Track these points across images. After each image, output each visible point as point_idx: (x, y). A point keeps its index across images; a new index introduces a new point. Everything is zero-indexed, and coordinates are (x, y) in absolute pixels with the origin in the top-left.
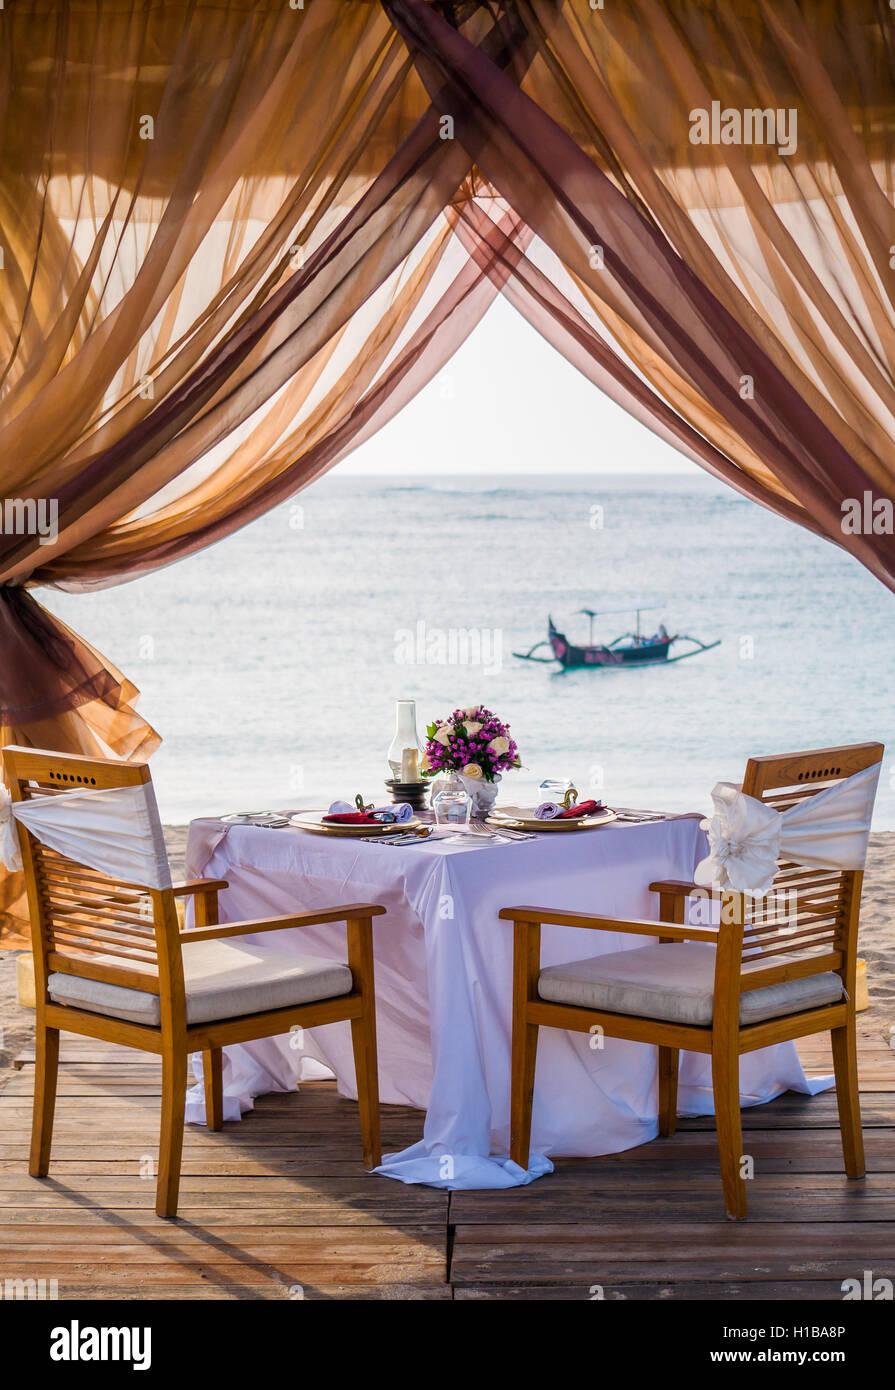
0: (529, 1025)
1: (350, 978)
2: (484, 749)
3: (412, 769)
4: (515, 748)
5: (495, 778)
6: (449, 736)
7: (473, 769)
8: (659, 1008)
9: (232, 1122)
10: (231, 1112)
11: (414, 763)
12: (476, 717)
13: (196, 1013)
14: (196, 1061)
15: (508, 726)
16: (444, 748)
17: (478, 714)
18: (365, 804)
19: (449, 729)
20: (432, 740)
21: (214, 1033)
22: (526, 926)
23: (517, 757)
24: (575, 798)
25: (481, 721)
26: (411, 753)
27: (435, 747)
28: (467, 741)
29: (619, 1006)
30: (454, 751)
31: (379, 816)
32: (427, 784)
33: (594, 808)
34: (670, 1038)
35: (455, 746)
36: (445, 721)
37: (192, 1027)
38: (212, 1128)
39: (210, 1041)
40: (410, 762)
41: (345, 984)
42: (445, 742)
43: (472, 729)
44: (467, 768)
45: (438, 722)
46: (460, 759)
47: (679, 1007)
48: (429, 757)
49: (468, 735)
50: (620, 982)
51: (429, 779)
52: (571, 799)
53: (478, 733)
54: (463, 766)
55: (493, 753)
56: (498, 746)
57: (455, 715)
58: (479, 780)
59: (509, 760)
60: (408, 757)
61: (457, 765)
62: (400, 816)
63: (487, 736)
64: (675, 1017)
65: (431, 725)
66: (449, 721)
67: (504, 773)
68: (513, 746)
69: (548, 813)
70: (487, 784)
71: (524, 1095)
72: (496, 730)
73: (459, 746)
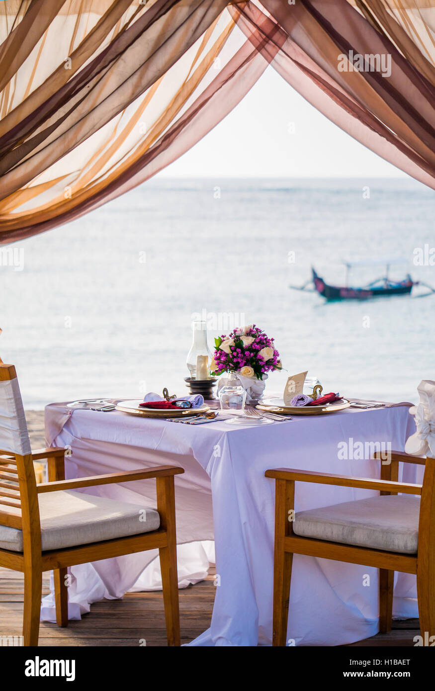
0: (286, 553)
1: (158, 519)
2: (256, 356)
3: (204, 370)
4: (278, 355)
5: (263, 376)
6: (230, 347)
7: (246, 370)
8: (379, 541)
9: (74, 621)
10: (73, 614)
11: (205, 366)
12: (249, 333)
13: (48, 543)
14: (49, 577)
15: (273, 340)
16: (227, 355)
17: (251, 331)
18: (170, 395)
19: (231, 342)
20: (218, 349)
21: (61, 557)
22: (284, 482)
23: (279, 362)
24: (320, 391)
25: (253, 336)
26: (204, 359)
27: (221, 354)
28: (243, 350)
29: (350, 540)
30: (234, 357)
31: (180, 404)
32: (215, 381)
33: (334, 399)
34: (387, 562)
35: (235, 354)
36: (228, 336)
37: (45, 553)
38: (61, 625)
39: (59, 563)
40: (203, 365)
41: (155, 524)
42: (227, 351)
43: (247, 341)
44: (243, 369)
45: (223, 336)
46: (238, 363)
47: (393, 541)
48: (216, 362)
49: (244, 346)
50: (352, 523)
51: (216, 377)
52: (318, 392)
53: (252, 345)
54: (240, 368)
55: (261, 359)
56: (265, 354)
57: (235, 331)
58: (252, 378)
59: (273, 364)
60: (201, 362)
61: (236, 367)
62: (195, 403)
63: (258, 346)
64: (390, 548)
65: (218, 338)
66: (231, 336)
67: (270, 373)
68: (276, 354)
69: (301, 402)
70: (257, 381)
71: (283, 602)
72: (264, 342)
73: (238, 354)
